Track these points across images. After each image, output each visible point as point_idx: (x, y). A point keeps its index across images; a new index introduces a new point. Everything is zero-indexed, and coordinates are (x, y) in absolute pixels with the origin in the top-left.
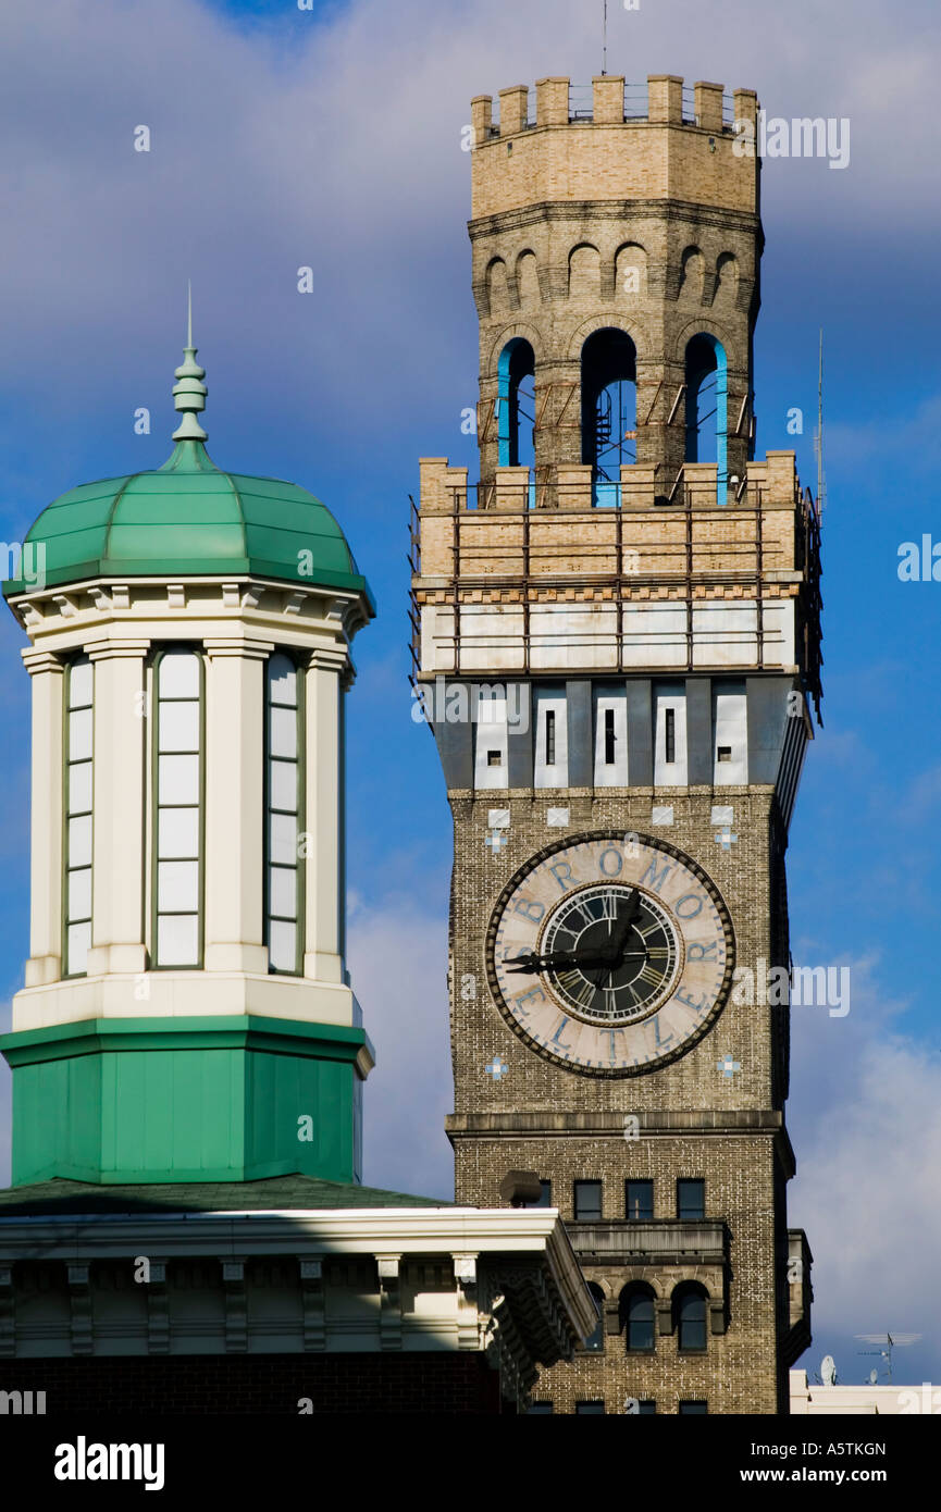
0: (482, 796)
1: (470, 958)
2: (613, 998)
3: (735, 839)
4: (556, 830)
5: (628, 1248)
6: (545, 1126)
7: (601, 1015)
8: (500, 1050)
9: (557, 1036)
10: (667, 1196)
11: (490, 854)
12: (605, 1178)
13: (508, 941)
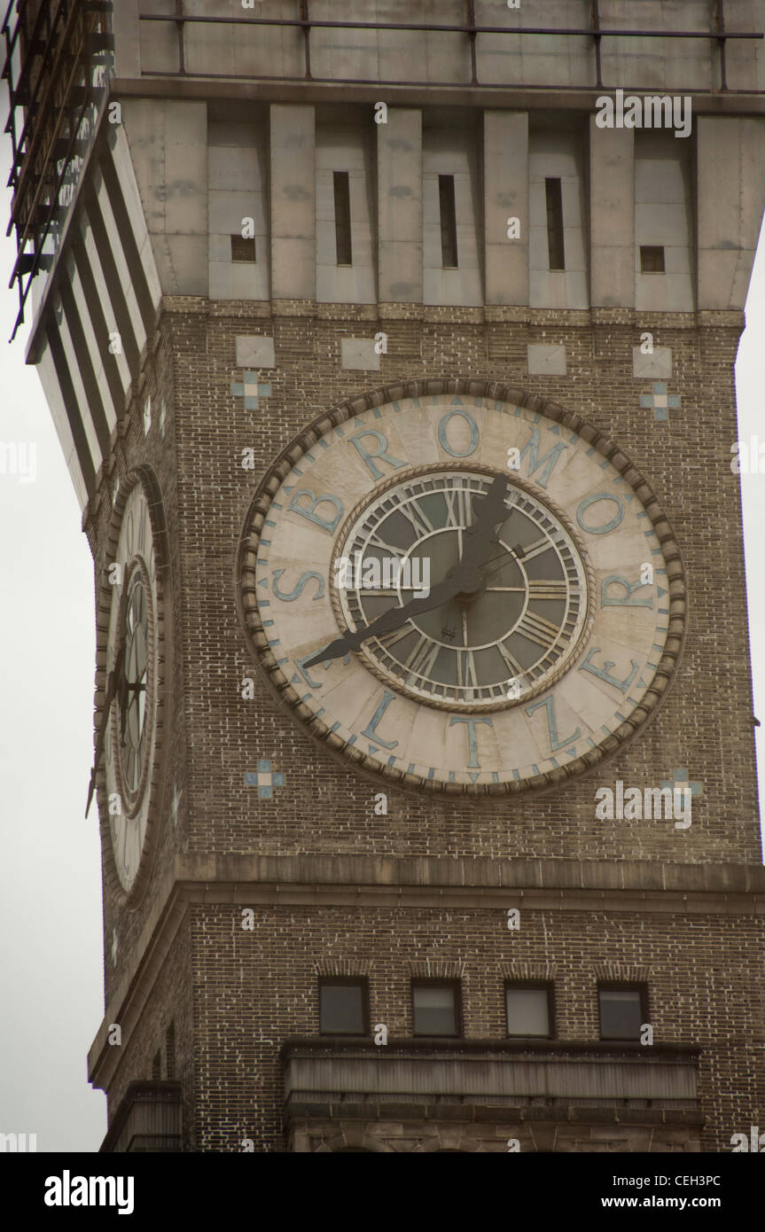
0: (223, 312)
1: (210, 588)
2: (471, 664)
3: (676, 403)
4: (358, 375)
5: (524, 1092)
6: (359, 878)
7: (451, 692)
8: (270, 746)
9: (373, 724)
10: (580, 1011)
11: (241, 414)
12: (466, 976)
13: (278, 559)
